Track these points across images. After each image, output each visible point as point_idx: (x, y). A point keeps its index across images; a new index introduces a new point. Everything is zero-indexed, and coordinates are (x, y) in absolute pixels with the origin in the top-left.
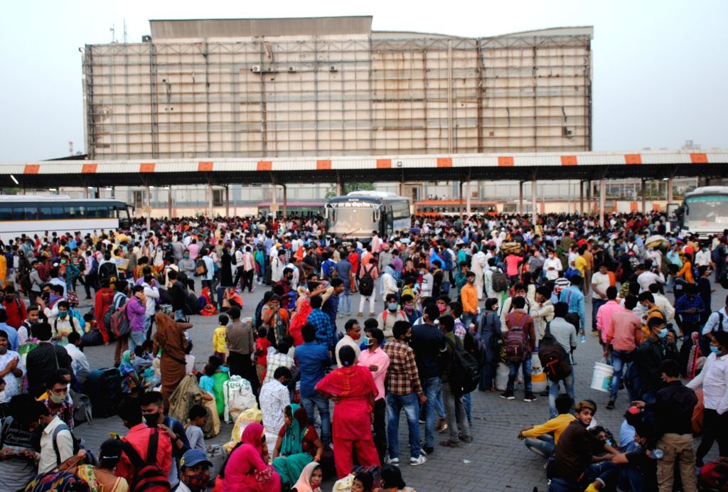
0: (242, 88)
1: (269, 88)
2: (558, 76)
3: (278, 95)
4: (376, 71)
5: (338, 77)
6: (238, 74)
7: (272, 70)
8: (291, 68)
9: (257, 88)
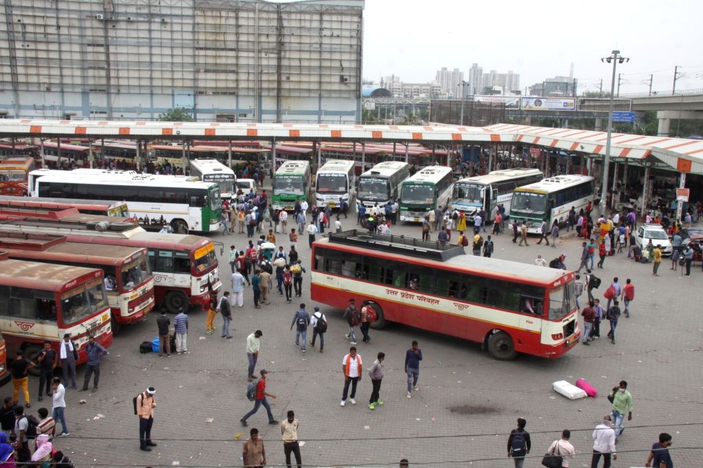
0: (89, 32)
1: (111, 33)
2: (338, 36)
3: (119, 39)
4: (198, 24)
5: (168, 28)
6: (84, 20)
7: (113, 19)
8: (129, 18)
9: (101, 33)
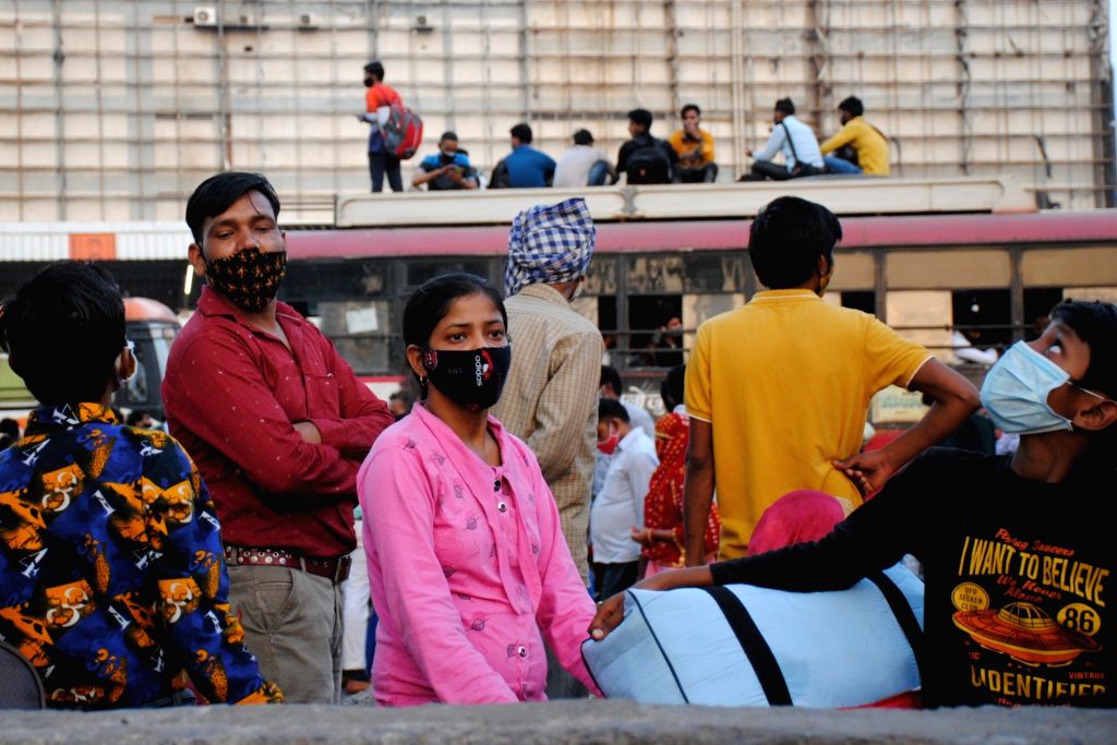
0: (163, 72)
1: (241, 72)
2: (1019, 55)
3: (266, 93)
4: (536, 31)
5: (435, 46)
6: (147, 29)
7: (251, 22)
8: (306, 19)
9: (205, 72)
